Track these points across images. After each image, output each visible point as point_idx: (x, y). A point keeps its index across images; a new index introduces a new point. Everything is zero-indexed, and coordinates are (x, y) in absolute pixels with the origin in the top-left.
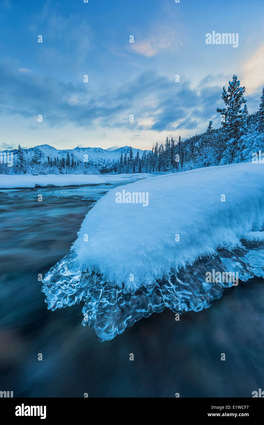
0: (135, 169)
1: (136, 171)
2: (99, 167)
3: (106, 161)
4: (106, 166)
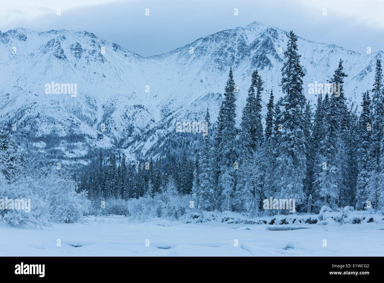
0: (321, 178)
1: (324, 192)
2: (68, 154)
3: (117, 116)
4: (119, 144)
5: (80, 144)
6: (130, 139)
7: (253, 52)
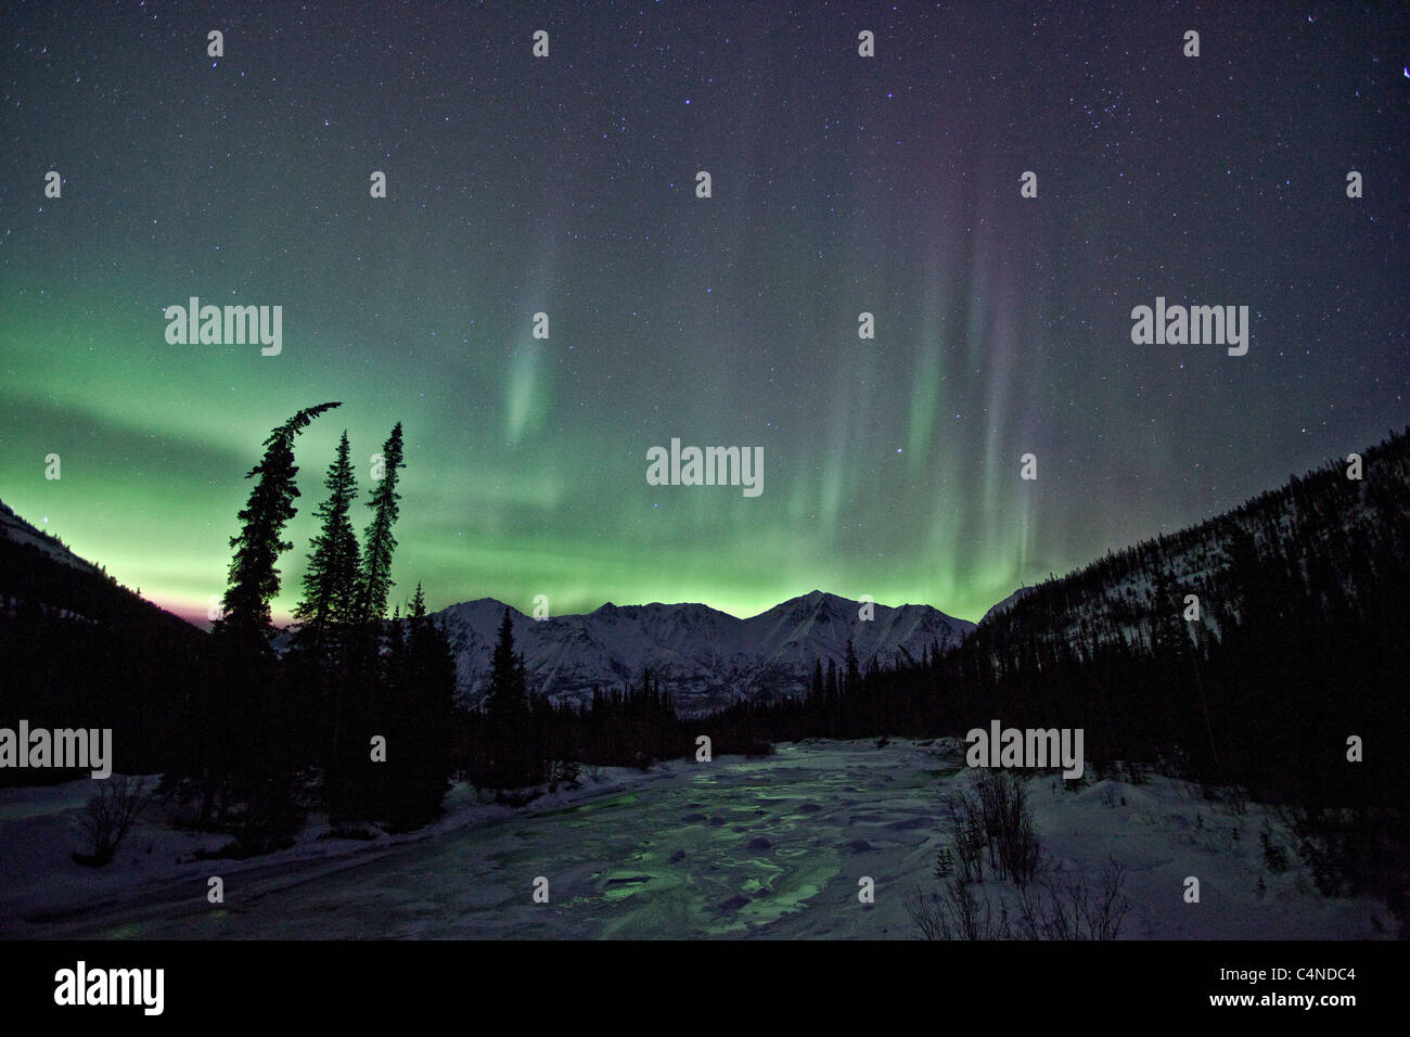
2: (694, 690)
3: (725, 661)
4: (728, 681)
5: (701, 682)
6: (736, 677)
7: (817, 612)
